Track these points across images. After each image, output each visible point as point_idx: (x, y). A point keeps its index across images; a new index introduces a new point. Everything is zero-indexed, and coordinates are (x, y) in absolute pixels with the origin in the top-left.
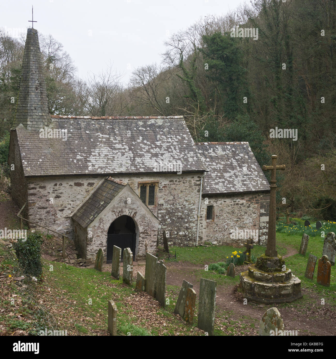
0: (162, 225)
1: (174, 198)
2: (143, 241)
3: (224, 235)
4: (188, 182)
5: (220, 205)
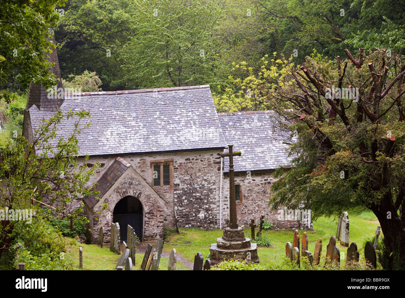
0: (179, 206)
1: (191, 177)
2: (150, 222)
4: (206, 159)
5: (248, 185)
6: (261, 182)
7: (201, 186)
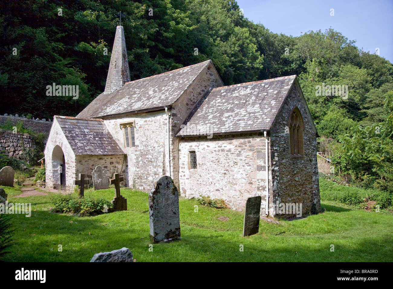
0: (136, 167)
1: (147, 139)
3: (210, 191)
4: (158, 121)
5: (202, 151)
6: (215, 149)
7: (153, 148)
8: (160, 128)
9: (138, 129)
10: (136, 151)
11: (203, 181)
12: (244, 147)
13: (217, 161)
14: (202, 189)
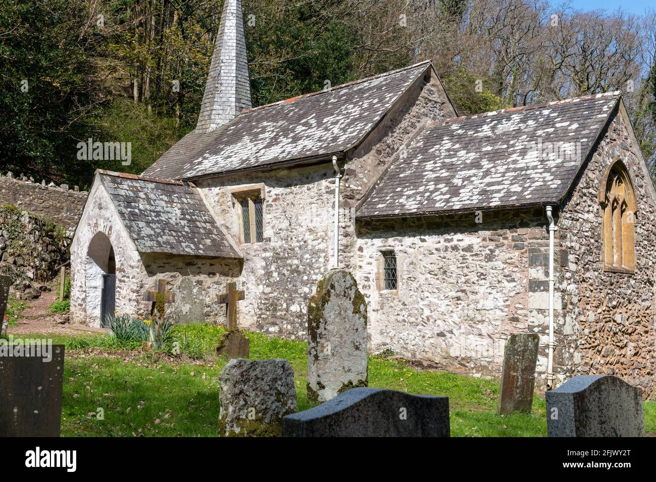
0: (265, 284)
1: (290, 225)
2: (121, 288)
3: (424, 337)
4: (316, 185)
5: (410, 251)
6: (438, 246)
7: (302, 243)
8: (319, 202)
9: (270, 203)
10: (265, 250)
11: (410, 315)
12: (502, 240)
13: (442, 270)
14: (406, 334)
